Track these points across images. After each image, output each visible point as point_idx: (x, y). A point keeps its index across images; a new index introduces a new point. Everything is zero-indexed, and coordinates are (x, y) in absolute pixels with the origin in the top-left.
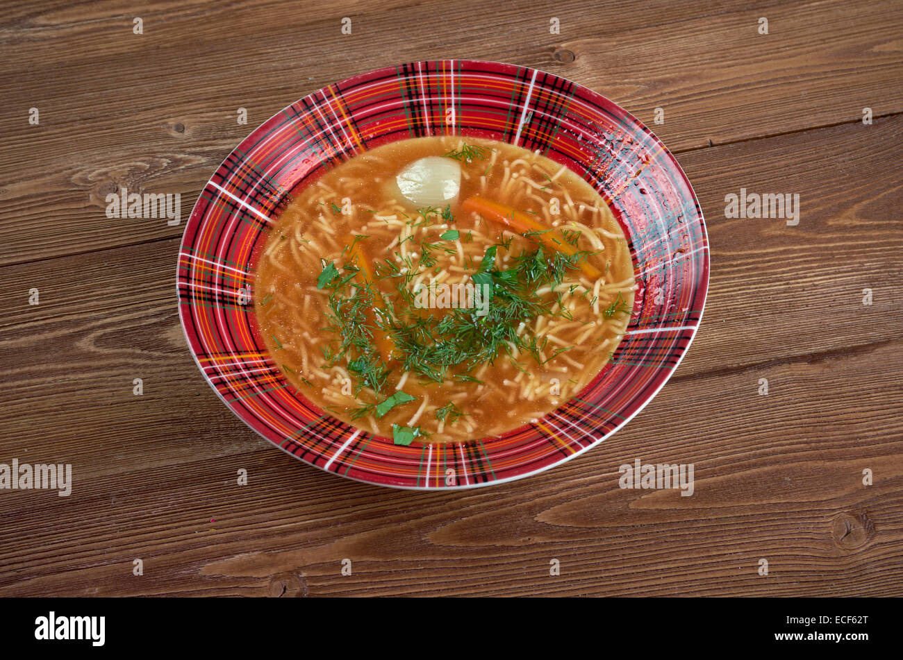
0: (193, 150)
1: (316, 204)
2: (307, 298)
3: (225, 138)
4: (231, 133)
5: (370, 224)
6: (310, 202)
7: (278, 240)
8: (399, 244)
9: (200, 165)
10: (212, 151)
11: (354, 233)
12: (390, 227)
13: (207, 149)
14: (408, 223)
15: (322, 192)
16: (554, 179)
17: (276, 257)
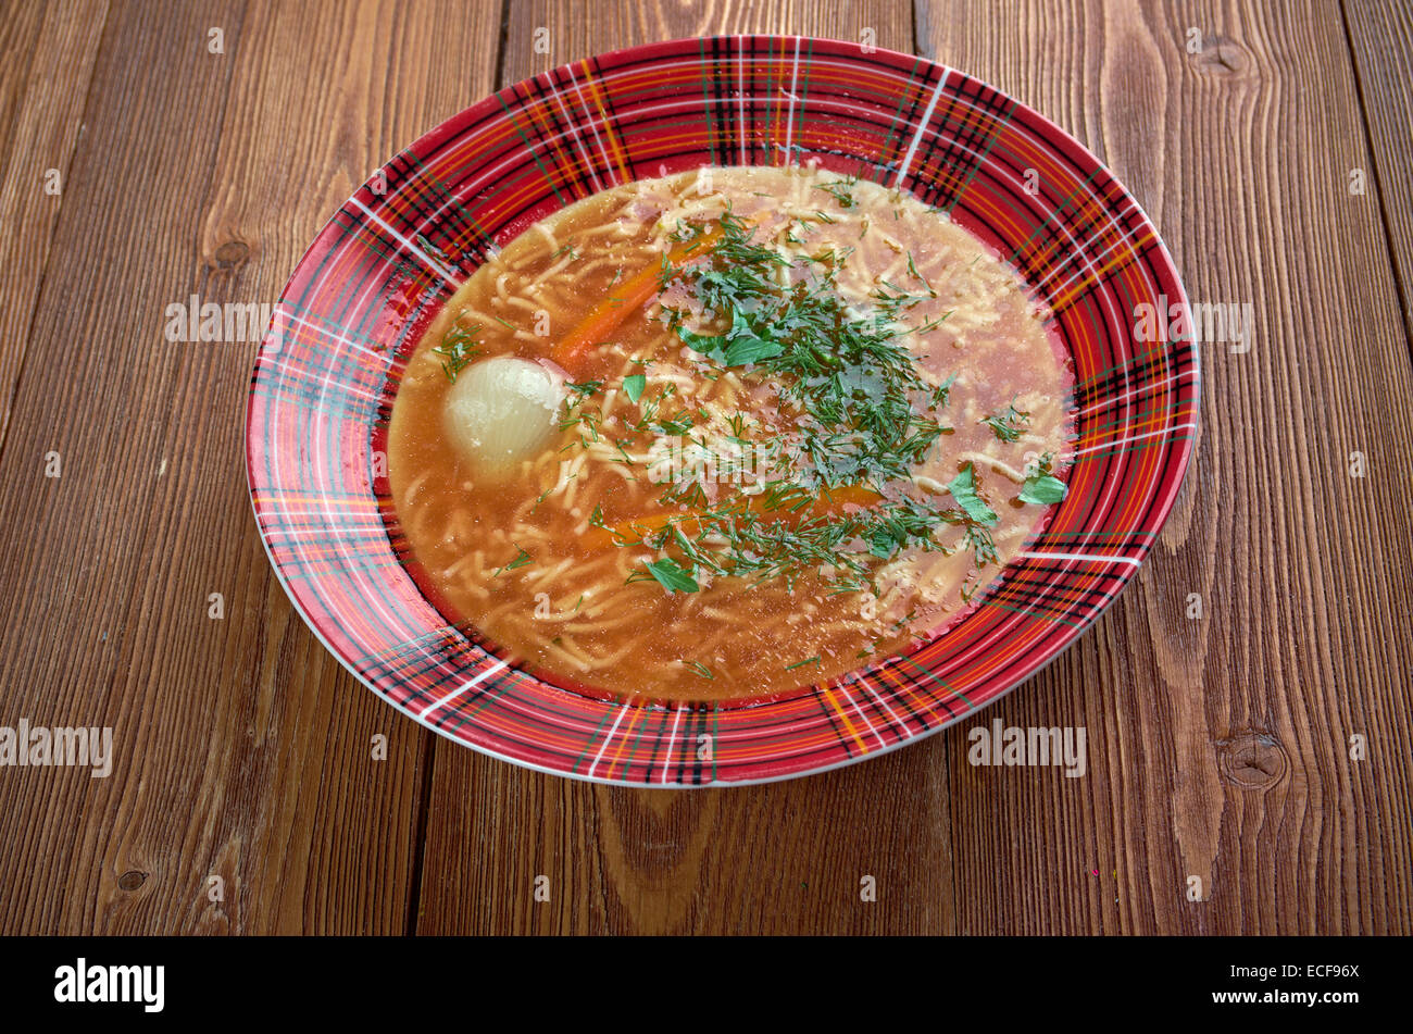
0: (200, 857)
1: (488, 585)
2: (710, 612)
3: (194, 799)
4: (185, 787)
5: (568, 503)
6: (483, 593)
7: (558, 652)
8: (629, 464)
9: (246, 850)
10: (219, 822)
11: (580, 530)
12: (584, 474)
13: (209, 831)
14: (584, 447)
15: (465, 574)
16: (555, 245)
17: (596, 656)
